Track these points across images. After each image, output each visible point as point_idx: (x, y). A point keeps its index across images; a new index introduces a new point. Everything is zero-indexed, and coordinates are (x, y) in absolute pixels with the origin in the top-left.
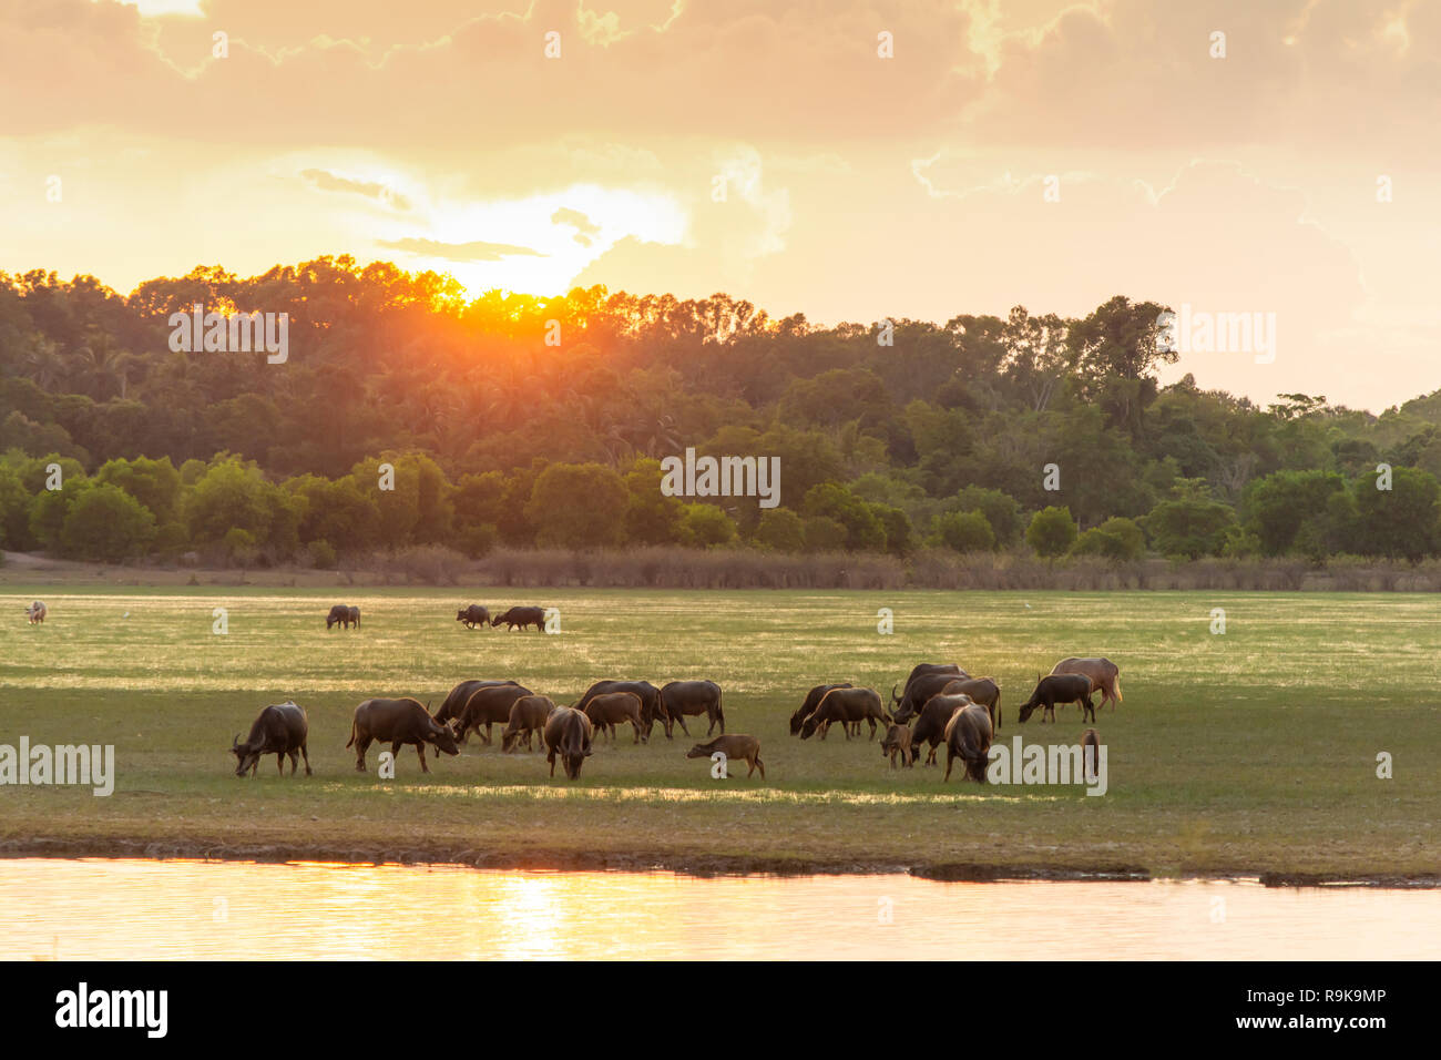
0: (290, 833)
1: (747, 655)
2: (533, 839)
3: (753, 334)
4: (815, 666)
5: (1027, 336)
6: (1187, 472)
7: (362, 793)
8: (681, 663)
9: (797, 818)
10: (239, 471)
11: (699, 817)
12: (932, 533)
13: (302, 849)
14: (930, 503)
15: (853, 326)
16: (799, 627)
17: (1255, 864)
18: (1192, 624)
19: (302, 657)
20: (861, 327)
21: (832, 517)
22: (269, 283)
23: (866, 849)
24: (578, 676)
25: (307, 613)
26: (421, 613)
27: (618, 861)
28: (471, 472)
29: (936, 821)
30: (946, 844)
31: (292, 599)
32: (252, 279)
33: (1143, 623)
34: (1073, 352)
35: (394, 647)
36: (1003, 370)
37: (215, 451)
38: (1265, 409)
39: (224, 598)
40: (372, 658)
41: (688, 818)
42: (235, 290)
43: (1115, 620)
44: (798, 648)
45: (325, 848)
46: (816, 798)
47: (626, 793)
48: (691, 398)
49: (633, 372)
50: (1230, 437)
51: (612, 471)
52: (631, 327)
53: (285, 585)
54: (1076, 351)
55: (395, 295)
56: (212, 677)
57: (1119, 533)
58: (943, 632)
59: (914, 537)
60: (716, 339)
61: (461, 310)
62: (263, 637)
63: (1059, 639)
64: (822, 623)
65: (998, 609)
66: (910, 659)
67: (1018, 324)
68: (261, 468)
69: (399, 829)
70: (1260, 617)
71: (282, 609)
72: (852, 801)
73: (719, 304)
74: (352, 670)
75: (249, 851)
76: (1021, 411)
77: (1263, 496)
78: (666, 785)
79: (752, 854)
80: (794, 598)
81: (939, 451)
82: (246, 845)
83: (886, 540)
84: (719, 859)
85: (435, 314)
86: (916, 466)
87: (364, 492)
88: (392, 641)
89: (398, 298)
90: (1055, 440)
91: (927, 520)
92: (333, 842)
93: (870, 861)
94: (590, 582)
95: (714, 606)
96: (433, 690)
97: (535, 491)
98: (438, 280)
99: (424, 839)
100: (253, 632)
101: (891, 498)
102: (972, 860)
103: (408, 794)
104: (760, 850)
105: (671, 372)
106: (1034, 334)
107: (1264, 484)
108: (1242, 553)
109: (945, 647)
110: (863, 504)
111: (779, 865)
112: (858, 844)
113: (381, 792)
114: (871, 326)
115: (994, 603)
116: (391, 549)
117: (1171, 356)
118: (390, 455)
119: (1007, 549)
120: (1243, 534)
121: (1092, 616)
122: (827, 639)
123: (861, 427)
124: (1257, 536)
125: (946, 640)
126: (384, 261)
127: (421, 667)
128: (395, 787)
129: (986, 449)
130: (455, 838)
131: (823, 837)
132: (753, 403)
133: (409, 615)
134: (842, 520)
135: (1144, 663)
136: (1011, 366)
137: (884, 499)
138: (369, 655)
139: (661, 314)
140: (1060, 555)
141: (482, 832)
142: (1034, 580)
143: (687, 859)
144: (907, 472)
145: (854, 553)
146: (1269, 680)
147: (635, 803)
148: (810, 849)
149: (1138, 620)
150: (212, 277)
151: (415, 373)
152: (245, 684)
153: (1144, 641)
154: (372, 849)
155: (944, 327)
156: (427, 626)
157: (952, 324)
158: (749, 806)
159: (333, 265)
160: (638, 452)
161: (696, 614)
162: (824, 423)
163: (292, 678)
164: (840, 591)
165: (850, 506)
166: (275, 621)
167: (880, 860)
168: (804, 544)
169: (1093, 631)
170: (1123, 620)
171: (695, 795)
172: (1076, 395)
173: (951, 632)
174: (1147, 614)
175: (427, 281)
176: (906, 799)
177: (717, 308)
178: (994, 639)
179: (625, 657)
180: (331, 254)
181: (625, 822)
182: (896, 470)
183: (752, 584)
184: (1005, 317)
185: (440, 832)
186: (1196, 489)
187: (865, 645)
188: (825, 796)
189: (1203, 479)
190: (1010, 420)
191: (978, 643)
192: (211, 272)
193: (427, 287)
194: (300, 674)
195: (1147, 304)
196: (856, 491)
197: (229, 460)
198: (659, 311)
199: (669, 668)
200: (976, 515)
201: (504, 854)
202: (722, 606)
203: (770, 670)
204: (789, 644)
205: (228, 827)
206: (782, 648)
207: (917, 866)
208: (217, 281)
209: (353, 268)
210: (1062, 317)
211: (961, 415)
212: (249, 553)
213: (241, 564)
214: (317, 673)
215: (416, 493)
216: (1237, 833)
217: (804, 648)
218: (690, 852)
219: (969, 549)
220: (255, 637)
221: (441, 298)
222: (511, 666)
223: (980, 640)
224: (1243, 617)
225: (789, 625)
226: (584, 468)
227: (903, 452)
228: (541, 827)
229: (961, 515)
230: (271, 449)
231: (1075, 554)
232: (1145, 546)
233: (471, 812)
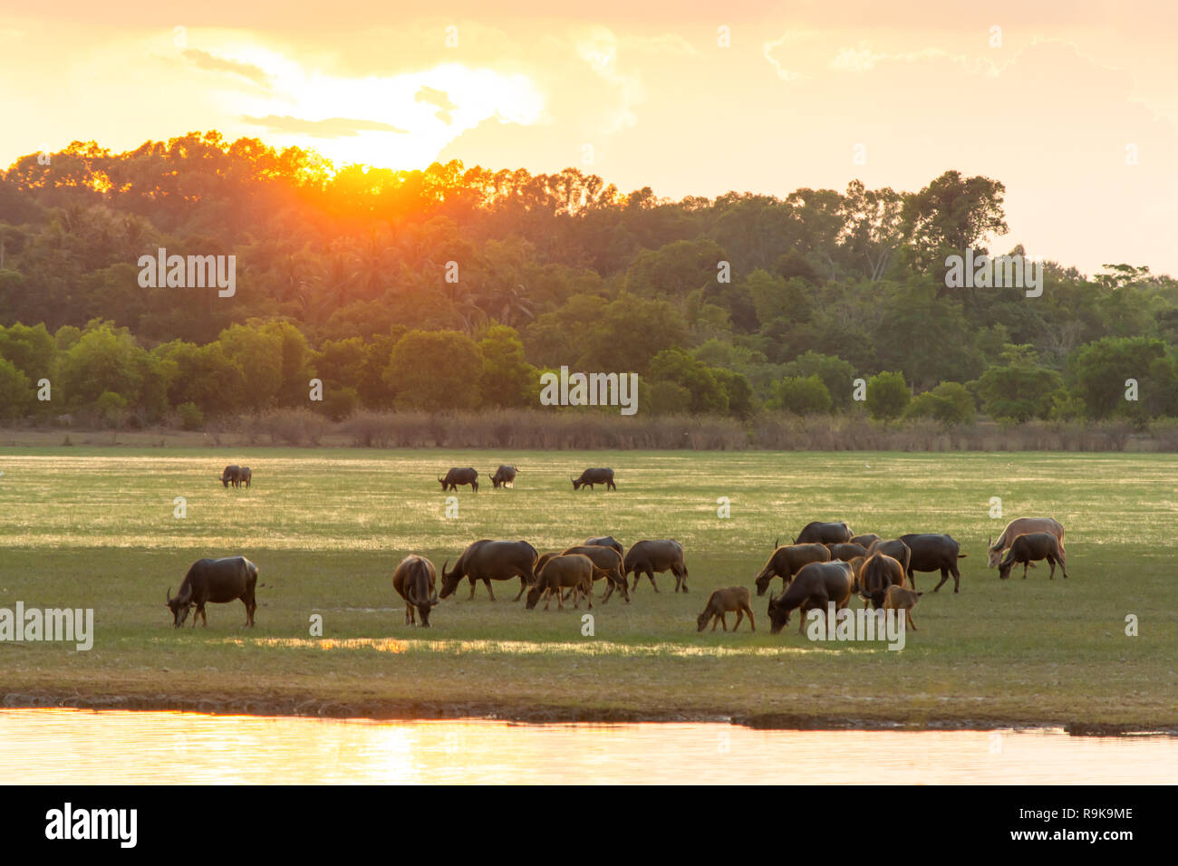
0: (142, 683)
1: (591, 513)
2: (373, 689)
3: (603, 207)
4: (654, 524)
5: (864, 209)
6: (1016, 339)
7: (215, 645)
8: (527, 521)
9: (627, 670)
10: (111, 337)
11: (533, 669)
12: (772, 397)
13: (152, 699)
14: (772, 368)
15: (698, 199)
16: (641, 487)
17: (1061, 714)
18: (1019, 484)
19: (166, 515)
20: (705, 201)
21: (677, 381)
22: (139, 158)
23: (689, 699)
24: (427, 533)
25: (173, 472)
26: (286, 473)
27: (454, 711)
28: (333, 338)
29: (759, 672)
30: (766, 695)
31: (160, 459)
32: (125, 154)
33: (971, 482)
34: (907, 224)
35: (255, 505)
36: (840, 242)
37: (89, 318)
38: (1091, 279)
39: (95, 458)
40: (234, 515)
41: (524, 669)
42: (109, 165)
43: (945, 480)
44: (640, 506)
45: (173, 698)
46: (646, 651)
47: (466, 645)
48: (544, 268)
49: (487, 243)
50: (1058, 306)
51: (468, 338)
52: (487, 201)
53: (154, 446)
54: (911, 224)
55: (262, 169)
56: (79, 534)
57: (950, 397)
58: (778, 492)
59: (754, 400)
60: (567, 212)
61: (325, 184)
62: (130, 496)
63: (890, 498)
64: (663, 483)
65: (833, 470)
66: (746, 517)
67: (855, 197)
68: (132, 334)
69: (245, 681)
70: (1083, 477)
71: (150, 469)
72: (681, 653)
73: (570, 178)
74: (213, 528)
75: (102, 700)
76: (858, 280)
77: (1089, 361)
78: (504, 638)
79: (582, 704)
80: (638, 459)
81: (780, 319)
82: (99, 696)
83: (728, 403)
84: (549, 709)
85: (298, 187)
86: (758, 332)
87: (230, 357)
88: (254, 499)
89: (265, 172)
90: (890, 309)
91: (768, 384)
92: (182, 693)
93: (694, 711)
94: (445, 444)
95: (562, 466)
96: (289, 547)
97: (393, 356)
98: (301, 155)
99: (269, 690)
100: (121, 491)
101: (733, 364)
102: (791, 710)
103: (258, 647)
104: (588, 700)
105: (525, 243)
106: (871, 206)
107: (1088, 350)
108: (1068, 416)
109: (780, 505)
110: (708, 370)
111: (607, 714)
112: (682, 695)
113: (233, 645)
114: (715, 200)
115: (830, 463)
116: (256, 410)
117: (1001, 228)
118: (256, 322)
119: (843, 412)
120: (1069, 399)
121: (923, 476)
122: (668, 498)
123: (705, 295)
124: (1081, 399)
125: (781, 499)
126: (251, 137)
127: (280, 525)
128: (246, 639)
129: (824, 316)
130: (299, 689)
131: (650, 688)
132: (603, 273)
133: (271, 475)
134: (687, 384)
135: (969, 521)
136: (848, 238)
137: (727, 362)
138: (230, 513)
139: (515, 188)
140: (894, 418)
141: (325, 683)
142: (869, 442)
143: (519, 709)
144: (749, 338)
145: (697, 416)
146: (1087, 538)
147: (475, 654)
148: (636, 699)
149: (966, 480)
150: (86, 152)
151: (280, 243)
152: (110, 541)
153: (970, 500)
154: (218, 699)
155: (784, 200)
156: (287, 485)
157: (792, 197)
158: (581, 658)
159: (202, 141)
160: (493, 320)
161: (545, 474)
162: (669, 292)
163: (156, 535)
164: (685, 452)
165: (693, 370)
166: (143, 480)
167: (703, 711)
168: (649, 407)
169: (922, 491)
170: (952, 480)
171: (531, 647)
172: (910, 265)
173: (787, 492)
174: (975, 474)
175: (291, 156)
176: (731, 652)
177: (568, 183)
178: (828, 498)
179: (474, 515)
180: (199, 130)
181: (463, 673)
182: (738, 336)
183: (600, 445)
184: (842, 191)
185: (284, 683)
186: (1024, 355)
187: (704, 503)
188: (655, 649)
189: (1030, 345)
190: (847, 289)
191: (812, 502)
192: (86, 147)
193: (292, 162)
194: (163, 531)
195: (979, 178)
196: (700, 357)
197: (102, 328)
198: (513, 184)
199: (516, 525)
200: (814, 380)
201: (345, 704)
202: (570, 466)
203: (612, 528)
204: (632, 503)
205: (83, 678)
206: (624, 507)
207: (738, 716)
208: (91, 156)
209: (220, 143)
210: (897, 191)
211: (801, 284)
212: (121, 415)
213: (113, 426)
214: (179, 530)
215: (280, 358)
216: (1045, 684)
217: (646, 506)
218: (522, 702)
219: (807, 412)
220: (123, 495)
221: (305, 173)
222: (365, 523)
223: (814, 500)
224: (1068, 477)
225: (633, 484)
226: (441, 334)
227: (744, 319)
228: (381, 678)
229: (799, 379)
230: (142, 316)
231: (908, 417)
232: (975, 409)
233: (316, 664)
